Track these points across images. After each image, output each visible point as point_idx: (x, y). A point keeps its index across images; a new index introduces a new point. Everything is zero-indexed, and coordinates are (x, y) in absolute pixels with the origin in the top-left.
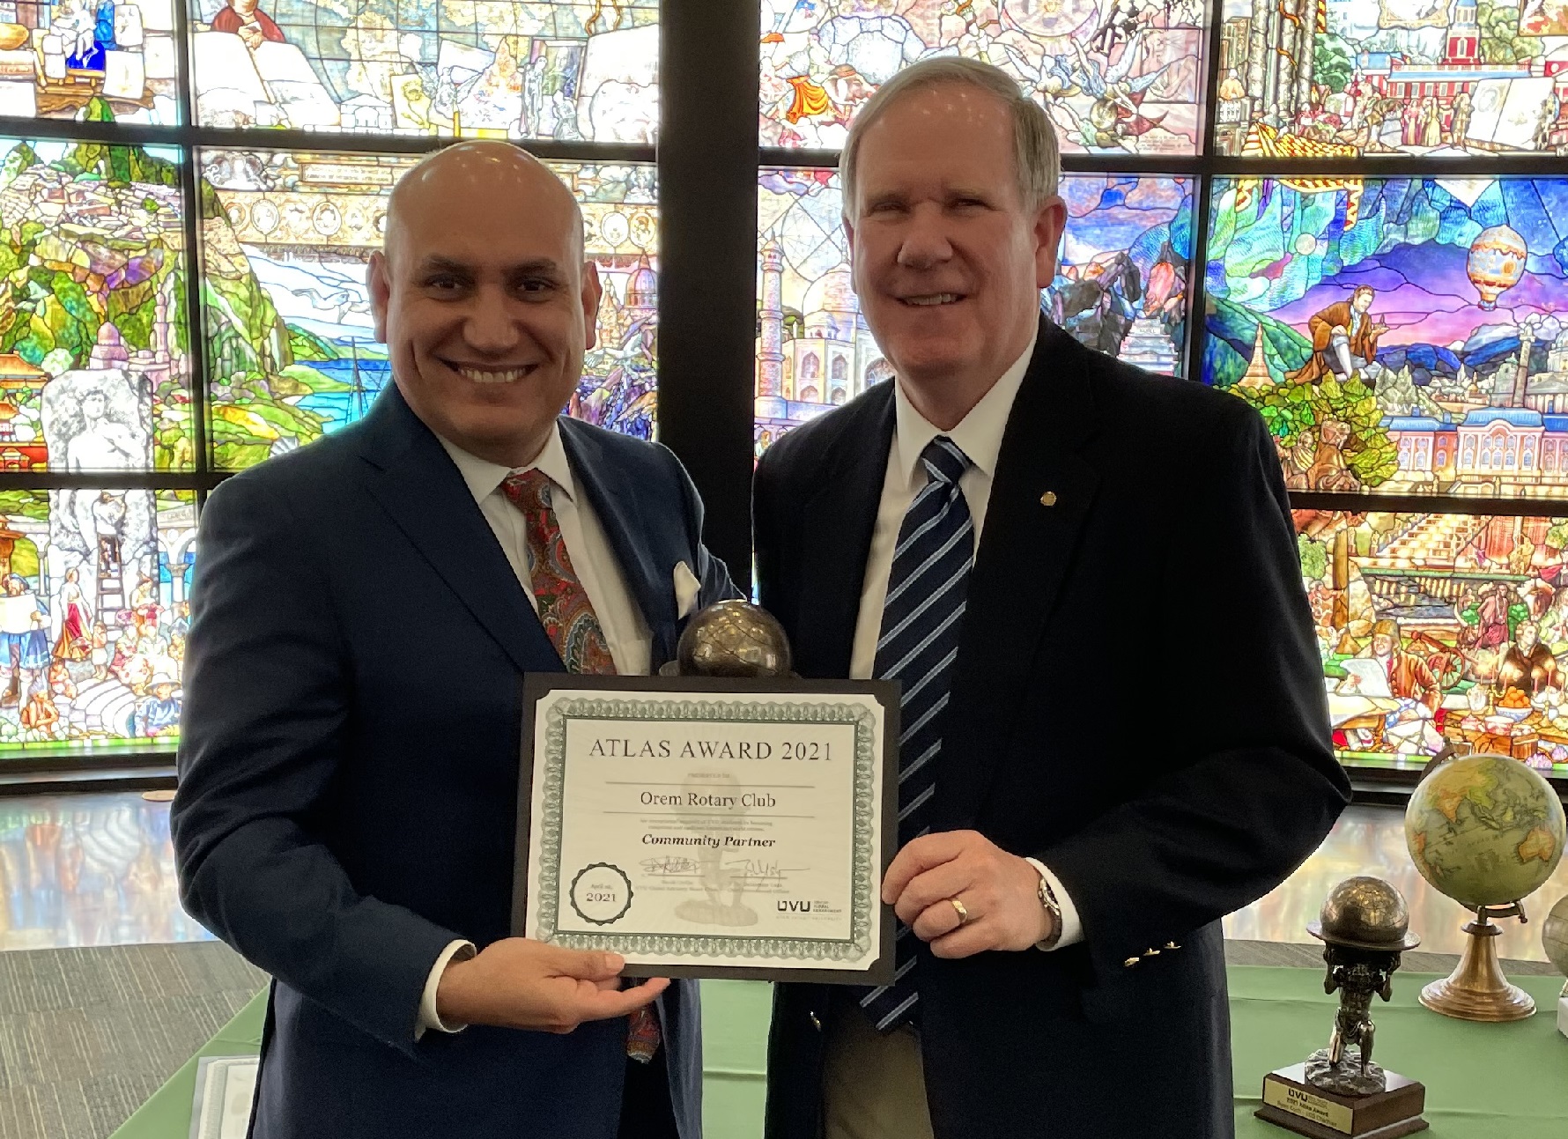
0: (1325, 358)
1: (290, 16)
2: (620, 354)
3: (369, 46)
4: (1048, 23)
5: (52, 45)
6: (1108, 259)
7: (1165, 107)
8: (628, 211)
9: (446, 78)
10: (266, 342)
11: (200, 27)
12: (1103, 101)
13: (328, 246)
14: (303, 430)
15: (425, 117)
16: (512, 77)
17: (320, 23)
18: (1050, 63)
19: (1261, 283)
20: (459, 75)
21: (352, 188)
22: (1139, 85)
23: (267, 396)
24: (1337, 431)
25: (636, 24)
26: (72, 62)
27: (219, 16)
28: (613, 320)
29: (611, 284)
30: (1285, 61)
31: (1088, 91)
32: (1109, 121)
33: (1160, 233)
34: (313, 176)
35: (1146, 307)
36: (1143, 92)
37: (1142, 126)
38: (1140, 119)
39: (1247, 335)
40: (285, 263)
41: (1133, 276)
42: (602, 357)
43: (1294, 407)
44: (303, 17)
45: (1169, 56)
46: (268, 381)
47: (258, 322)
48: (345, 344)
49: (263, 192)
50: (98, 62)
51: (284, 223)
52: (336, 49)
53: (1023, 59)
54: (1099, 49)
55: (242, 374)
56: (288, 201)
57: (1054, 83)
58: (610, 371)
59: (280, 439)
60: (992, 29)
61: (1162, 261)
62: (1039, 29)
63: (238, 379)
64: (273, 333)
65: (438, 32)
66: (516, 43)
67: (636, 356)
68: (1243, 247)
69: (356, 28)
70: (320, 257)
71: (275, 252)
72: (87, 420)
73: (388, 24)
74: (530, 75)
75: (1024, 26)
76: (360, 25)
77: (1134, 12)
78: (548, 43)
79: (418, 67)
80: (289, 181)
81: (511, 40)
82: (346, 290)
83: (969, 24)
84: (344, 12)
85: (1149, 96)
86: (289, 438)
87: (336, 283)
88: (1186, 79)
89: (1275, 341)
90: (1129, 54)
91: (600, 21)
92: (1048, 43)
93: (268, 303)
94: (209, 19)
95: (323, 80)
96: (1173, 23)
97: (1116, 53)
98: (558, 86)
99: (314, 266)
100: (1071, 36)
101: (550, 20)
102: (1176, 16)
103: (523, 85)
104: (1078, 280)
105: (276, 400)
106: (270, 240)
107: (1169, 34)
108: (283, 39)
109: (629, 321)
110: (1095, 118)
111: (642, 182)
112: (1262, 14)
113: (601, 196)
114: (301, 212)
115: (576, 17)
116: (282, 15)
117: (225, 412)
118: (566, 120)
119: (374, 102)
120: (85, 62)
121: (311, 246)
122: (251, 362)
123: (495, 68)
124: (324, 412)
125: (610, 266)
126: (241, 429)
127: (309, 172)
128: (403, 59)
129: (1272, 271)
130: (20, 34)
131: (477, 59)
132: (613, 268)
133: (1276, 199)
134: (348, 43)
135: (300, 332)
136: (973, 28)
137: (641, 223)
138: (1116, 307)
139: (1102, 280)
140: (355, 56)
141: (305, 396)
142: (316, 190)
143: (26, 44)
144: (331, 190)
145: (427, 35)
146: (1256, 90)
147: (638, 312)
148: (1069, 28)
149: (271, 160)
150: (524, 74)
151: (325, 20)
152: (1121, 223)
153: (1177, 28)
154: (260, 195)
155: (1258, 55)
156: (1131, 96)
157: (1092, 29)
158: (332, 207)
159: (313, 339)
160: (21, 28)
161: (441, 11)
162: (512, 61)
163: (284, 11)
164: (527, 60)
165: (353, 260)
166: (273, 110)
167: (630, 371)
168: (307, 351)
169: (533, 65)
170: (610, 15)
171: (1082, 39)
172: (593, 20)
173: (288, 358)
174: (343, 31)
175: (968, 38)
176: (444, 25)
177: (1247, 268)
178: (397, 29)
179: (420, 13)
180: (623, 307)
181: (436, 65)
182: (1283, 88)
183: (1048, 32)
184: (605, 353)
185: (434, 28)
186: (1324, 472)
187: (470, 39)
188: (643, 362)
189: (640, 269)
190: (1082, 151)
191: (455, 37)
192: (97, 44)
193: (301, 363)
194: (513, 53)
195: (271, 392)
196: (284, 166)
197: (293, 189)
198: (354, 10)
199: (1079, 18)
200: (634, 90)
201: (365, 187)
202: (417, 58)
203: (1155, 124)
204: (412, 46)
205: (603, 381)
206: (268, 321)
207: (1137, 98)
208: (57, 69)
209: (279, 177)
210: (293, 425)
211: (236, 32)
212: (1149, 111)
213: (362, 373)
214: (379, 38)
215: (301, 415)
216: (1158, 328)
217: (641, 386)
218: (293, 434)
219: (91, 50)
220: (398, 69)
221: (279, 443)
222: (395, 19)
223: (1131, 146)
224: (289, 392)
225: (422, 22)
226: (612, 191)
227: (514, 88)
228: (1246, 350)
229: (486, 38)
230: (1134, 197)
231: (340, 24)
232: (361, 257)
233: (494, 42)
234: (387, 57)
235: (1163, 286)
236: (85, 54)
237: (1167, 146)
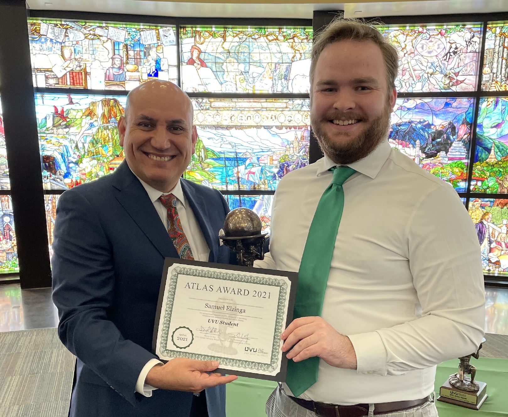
1: (208, 60)
2: (298, 155)
3: (230, 67)
4: (430, 52)
5: (144, 70)
6: (446, 124)
7: (465, 77)
8: (302, 113)
9: (251, 76)
10: (200, 153)
11: (184, 64)
12: (446, 76)
13: (217, 125)
14: (210, 178)
15: (245, 87)
16: (270, 75)
17: (216, 61)
18: (430, 65)
19: (495, 130)
20: (255, 75)
21: (224, 108)
22: (457, 70)
23: (200, 168)
25: (306, 58)
26: (150, 75)
27: (189, 61)
28: (297, 144)
29: (296, 134)
30: (504, 61)
31: (441, 73)
32: (448, 81)
33: (462, 115)
34: (214, 105)
35: (457, 138)
36: (459, 72)
37: (458, 83)
38: (457, 81)
39: (489, 146)
40: (206, 130)
41: (453, 128)
42: (293, 155)
43: (504, 168)
44: (212, 60)
45: (467, 61)
46: (201, 164)
47: (198, 147)
48: (222, 153)
49: (200, 110)
50: (156, 75)
51: (205, 119)
52: (221, 69)
53: (421, 64)
54: (445, 60)
55: (194, 162)
56: (207, 113)
57: (431, 71)
58: (295, 160)
59: (204, 180)
60: (412, 55)
61: (463, 123)
62: (427, 55)
63: (193, 163)
64: (202, 150)
65: (249, 63)
66: (271, 65)
67: (303, 155)
68: (489, 119)
69: (226, 62)
70: (215, 128)
71: (203, 127)
73: (235, 61)
74: (275, 74)
75: (422, 54)
76: (228, 61)
77: (456, 48)
78: (280, 65)
79: (243, 73)
80: (207, 107)
81: (270, 64)
82: (222, 138)
83: (405, 54)
84: (223, 58)
85: (460, 74)
86: (207, 180)
87: (219, 136)
88: (473, 67)
89: (498, 148)
90: (455, 61)
91: (295, 58)
92: (429, 59)
93: (201, 142)
94: (186, 61)
95: (217, 77)
96: (469, 51)
97: (451, 61)
98: (283, 77)
99: (214, 131)
100: (436, 56)
101: (281, 58)
102: (470, 49)
103: (273, 77)
104: (436, 130)
105: (203, 169)
106: (202, 124)
107: (467, 54)
108: (206, 67)
109: (301, 145)
110: (443, 81)
111: (306, 104)
112: (497, 47)
113: (294, 109)
114: (210, 116)
115: (288, 57)
116: (206, 60)
117: (189, 173)
118: (285, 87)
119: (231, 84)
120: (153, 75)
121: (213, 125)
122: (196, 159)
123: (265, 73)
124: (216, 173)
125: (296, 129)
126: (193, 177)
127: (213, 104)
128: (239, 71)
129: (498, 126)
130: (136, 67)
131: (260, 70)
132: (297, 130)
133: (500, 104)
134: (224, 67)
135: (210, 150)
136: (406, 55)
137: (306, 116)
138: (448, 138)
139: (444, 130)
140: (226, 70)
141: (211, 168)
142: (214, 109)
143: (137, 71)
144: (219, 109)
145: (246, 64)
146: (495, 71)
147: (304, 142)
148: (436, 54)
149: (202, 101)
150: (273, 74)
151: (218, 60)
152: (450, 113)
153: (470, 52)
154: (199, 111)
155: (496, 60)
156: (455, 74)
157: (443, 54)
158: (219, 114)
159: (213, 152)
160: (136, 66)
161: (250, 56)
162: (270, 70)
163: (207, 58)
164: (274, 70)
165: (224, 129)
166: (203, 87)
167: (301, 159)
168: (212, 155)
169: (276, 71)
170: (298, 56)
171: (440, 57)
172: (293, 57)
173: (206, 157)
174: (223, 64)
175: (405, 58)
176: (251, 61)
177: (490, 126)
178: (238, 62)
179: (244, 57)
180: (300, 141)
181: (248, 72)
182: (503, 70)
183: (429, 55)
184: (295, 154)
185: (248, 62)
187: (258, 64)
188: (305, 157)
189: (305, 130)
190: (439, 91)
191: (255, 64)
192: (156, 70)
193: (210, 159)
194: (270, 68)
195: (202, 167)
196: (206, 103)
197: (208, 109)
198: (226, 57)
199: (439, 51)
201: (228, 108)
202: (243, 70)
203: (462, 82)
204: (242, 67)
205: (294, 163)
206: (201, 147)
207: (457, 74)
208: (145, 77)
209: (204, 106)
210: (207, 176)
211: (193, 65)
212: (460, 78)
213: (226, 161)
214: (233, 65)
215: (210, 173)
216: (461, 144)
217: (304, 164)
218: (207, 179)
219: (154, 72)
220: (238, 74)
221: (203, 181)
222: (237, 60)
223: (454, 89)
224: (206, 167)
225: (245, 60)
226: (298, 107)
227: (270, 78)
228: (489, 150)
229: (263, 64)
230: (454, 105)
231: (222, 61)
232: (227, 128)
233: (265, 65)
234: (235, 71)
235: (463, 131)
236: (153, 72)
237: (466, 89)
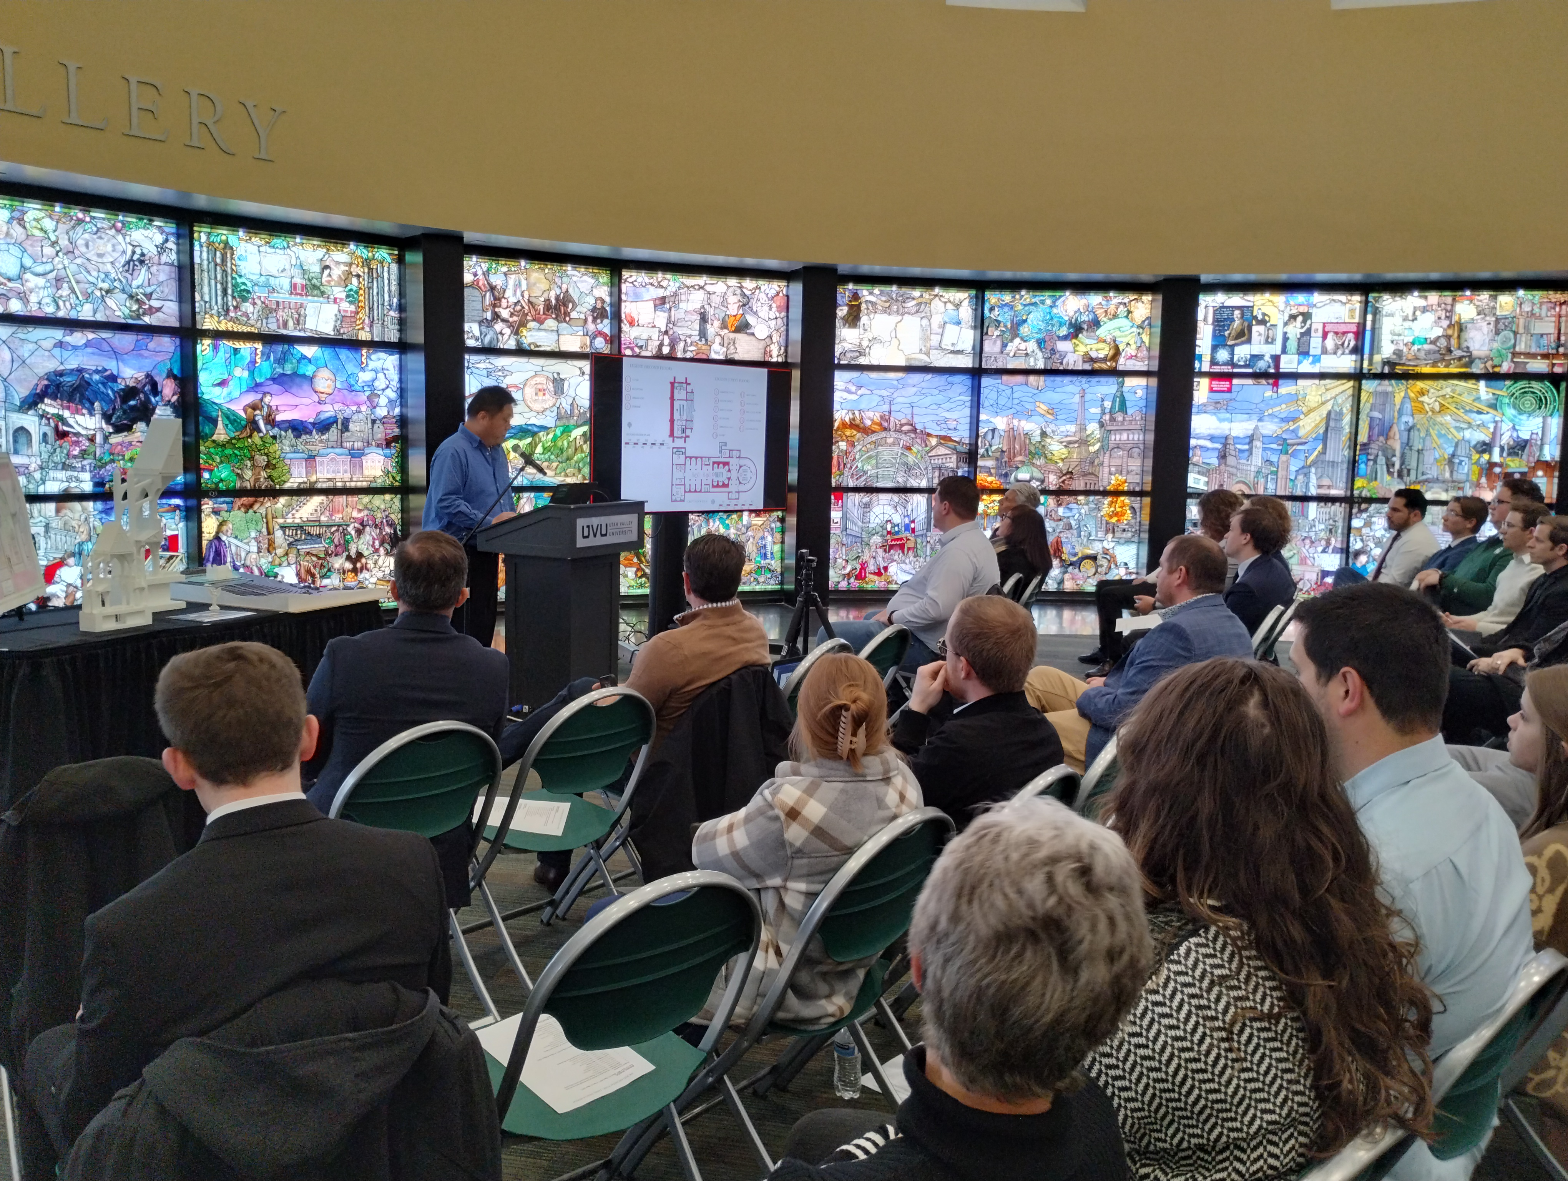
0: (253, 425)
4: (100, 255)
6: (141, 376)
7: (162, 303)
12: (131, 297)
18: (103, 276)
19: (218, 389)
22: (149, 290)
24: (262, 460)
30: (219, 286)
31: (123, 291)
32: (135, 307)
33: (165, 364)
35: (162, 400)
36: (151, 294)
37: (151, 311)
38: (151, 307)
39: (214, 414)
41: (154, 385)
43: (240, 449)
45: (162, 277)
53: (88, 272)
54: (127, 271)
57: (106, 286)
60: (70, 255)
61: (168, 377)
62: (95, 258)
68: (208, 372)
75: (88, 256)
77: (143, 255)
83: (58, 252)
85: (154, 296)
88: (171, 289)
89: (228, 418)
90: (143, 274)
92: (101, 266)
96: (163, 261)
97: (136, 273)
100: (112, 263)
102: (164, 258)
104: (127, 386)
107: (161, 267)
110: (128, 304)
112: (205, 263)
129: (223, 383)
133: (222, 349)
136: (60, 254)
138: (148, 400)
139: (139, 386)
146: (207, 298)
148: (111, 260)
152: (146, 358)
153: (165, 264)
155: (206, 281)
156: (145, 295)
157: (122, 261)
171: (119, 265)
175: (57, 259)
177: (211, 382)
182: (219, 298)
183: (100, 260)
186: (257, 480)
190: (123, 321)
199: (116, 255)
203: (159, 310)
207: (149, 296)
212: (155, 304)
216: (169, 411)
223: (147, 320)
228: (215, 422)
230: (151, 345)
235: (169, 389)
237: (165, 321)
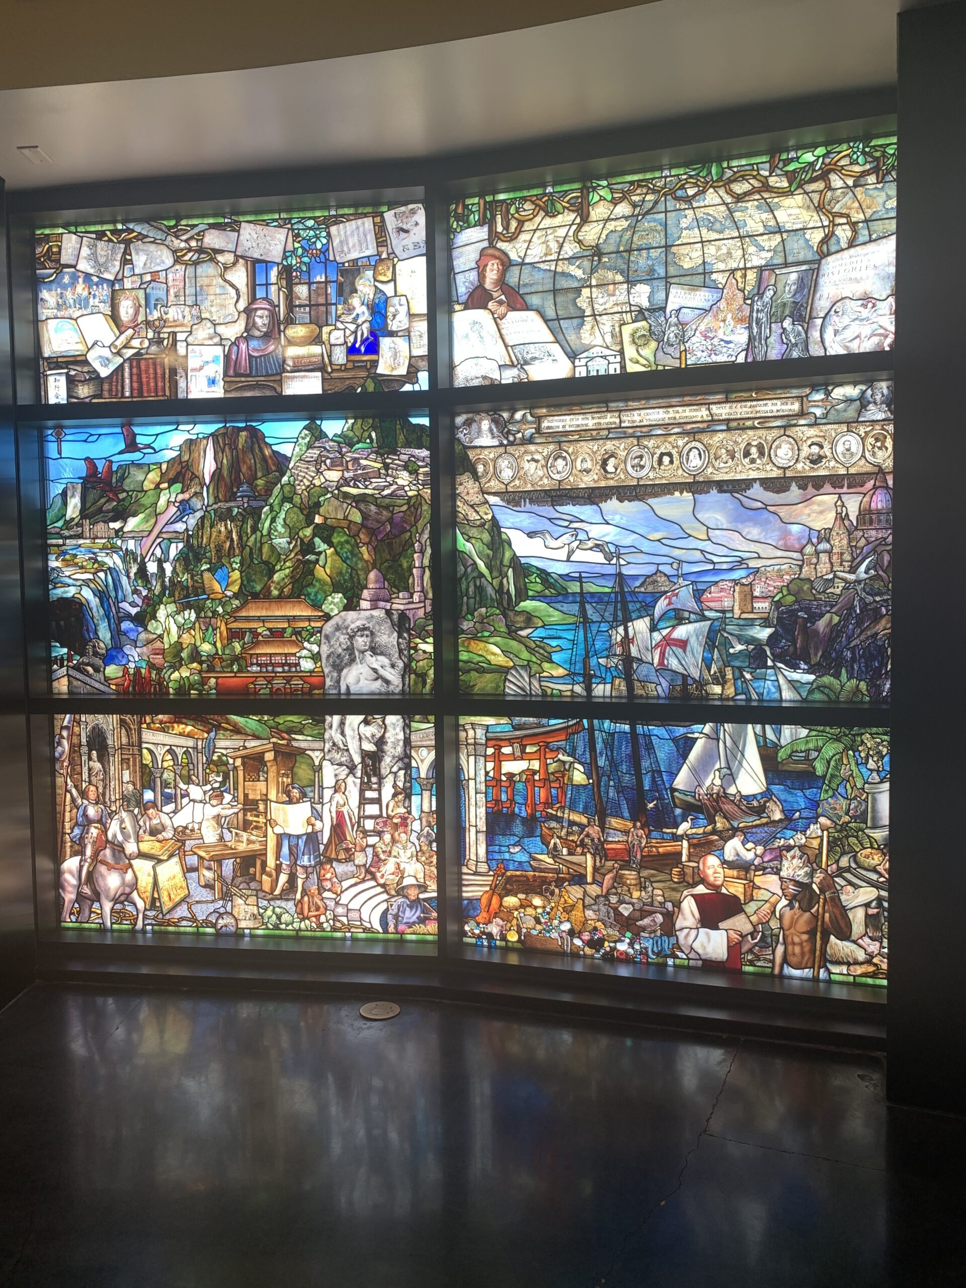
1: (531, 285)
2: (852, 577)
3: (603, 301)
5: (337, 337)
8: (862, 430)
9: (673, 320)
10: (505, 581)
13: (559, 490)
14: (534, 659)
15: (652, 359)
16: (740, 309)
17: (558, 287)
20: (687, 315)
21: (584, 435)
23: (504, 629)
25: (874, 237)
26: (352, 350)
28: (845, 542)
29: (843, 506)
34: (548, 428)
40: (522, 509)
42: (832, 580)
44: (543, 284)
46: (505, 616)
47: (498, 563)
48: (573, 579)
49: (506, 446)
50: (373, 348)
51: (522, 473)
52: (571, 308)
55: (483, 610)
56: (526, 452)
58: (840, 595)
59: (514, 667)
63: (481, 615)
64: (510, 572)
65: (666, 277)
66: (745, 276)
67: (869, 578)
69: (590, 286)
70: (552, 501)
71: (514, 499)
72: (357, 653)
73: (619, 278)
74: (758, 305)
76: (594, 282)
78: (778, 272)
79: (646, 313)
80: (528, 433)
81: (739, 274)
82: (575, 529)
84: (579, 273)
86: (522, 667)
87: (566, 524)
91: (833, 240)
93: (506, 546)
94: (463, 299)
95: (558, 337)
98: (787, 312)
99: (548, 511)
101: (780, 248)
103: (751, 316)
105: (512, 632)
106: (510, 489)
108: (527, 308)
109: (863, 542)
111: (878, 397)
113: (832, 417)
114: (537, 461)
115: (807, 241)
116: (525, 285)
117: (469, 644)
118: (796, 345)
119: (607, 352)
120: (363, 349)
121: (545, 491)
122: (492, 599)
123: (723, 304)
124: (554, 643)
125: (842, 487)
126: (481, 659)
127: (545, 424)
128: (633, 308)
130: (312, 332)
131: (702, 298)
132: (845, 490)
134: (582, 302)
135: (534, 570)
137: (877, 440)
140: (588, 312)
141: (537, 628)
142: (550, 439)
143: (317, 340)
144: (564, 439)
145: (655, 283)
147: (873, 533)
149: (512, 417)
150: (751, 305)
151: (563, 283)
154: (502, 450)
158: (564, 454)
159: (544, 575)
160: (313, 326)
161: (670, 257)
162: (740, 295)
163: (527, 281)
164: (756, 291)
165: (582, 501)
166: (514, 372)
167: (863, 595)
168: (539, 588)
169: (761, 295)
170: (843, 233)
172: (825, 241)
173: (522, 595)
174: (578, 291)
176: (672, 271)
178: (628, 282)
179: (650, 263)
180: (856, 529)
181: (663, 309)
184: (835, 576)
185: (663, 274)
187: (698, 280)
188: (877, 585)
189: (875, 488)
191: (683, 280)
192: (372, 333)
193: (533, 598)
194: (741, 285)
195: (507, 626)
196: (524, 419)
197: (530, 441)
198: (588, 270)
200: (870, 305)
201: (594, 433)
202: (645, 304)
205: (832, 606)
206: (506, 561)
208: (340, 356)
209: (519, 432)
210: (525, 655)
211: (485, 307)
214: (611, 292)
215: (533, 645)
217: (877, 610)
218: (526, 663)
219: (367, 339)
220: (628, 317)
221: (513, 672)
222: (626, 273)
224: (522, 625)
225: (652, 270)
226: (845, 411)
227: (741, 320)
229: (714, 276)
231: (575, 284)
232: (589, 498)
233: (720, 278)
234: (616, 309)
236: (363, 342)
